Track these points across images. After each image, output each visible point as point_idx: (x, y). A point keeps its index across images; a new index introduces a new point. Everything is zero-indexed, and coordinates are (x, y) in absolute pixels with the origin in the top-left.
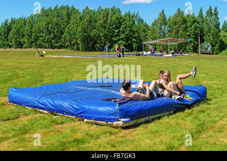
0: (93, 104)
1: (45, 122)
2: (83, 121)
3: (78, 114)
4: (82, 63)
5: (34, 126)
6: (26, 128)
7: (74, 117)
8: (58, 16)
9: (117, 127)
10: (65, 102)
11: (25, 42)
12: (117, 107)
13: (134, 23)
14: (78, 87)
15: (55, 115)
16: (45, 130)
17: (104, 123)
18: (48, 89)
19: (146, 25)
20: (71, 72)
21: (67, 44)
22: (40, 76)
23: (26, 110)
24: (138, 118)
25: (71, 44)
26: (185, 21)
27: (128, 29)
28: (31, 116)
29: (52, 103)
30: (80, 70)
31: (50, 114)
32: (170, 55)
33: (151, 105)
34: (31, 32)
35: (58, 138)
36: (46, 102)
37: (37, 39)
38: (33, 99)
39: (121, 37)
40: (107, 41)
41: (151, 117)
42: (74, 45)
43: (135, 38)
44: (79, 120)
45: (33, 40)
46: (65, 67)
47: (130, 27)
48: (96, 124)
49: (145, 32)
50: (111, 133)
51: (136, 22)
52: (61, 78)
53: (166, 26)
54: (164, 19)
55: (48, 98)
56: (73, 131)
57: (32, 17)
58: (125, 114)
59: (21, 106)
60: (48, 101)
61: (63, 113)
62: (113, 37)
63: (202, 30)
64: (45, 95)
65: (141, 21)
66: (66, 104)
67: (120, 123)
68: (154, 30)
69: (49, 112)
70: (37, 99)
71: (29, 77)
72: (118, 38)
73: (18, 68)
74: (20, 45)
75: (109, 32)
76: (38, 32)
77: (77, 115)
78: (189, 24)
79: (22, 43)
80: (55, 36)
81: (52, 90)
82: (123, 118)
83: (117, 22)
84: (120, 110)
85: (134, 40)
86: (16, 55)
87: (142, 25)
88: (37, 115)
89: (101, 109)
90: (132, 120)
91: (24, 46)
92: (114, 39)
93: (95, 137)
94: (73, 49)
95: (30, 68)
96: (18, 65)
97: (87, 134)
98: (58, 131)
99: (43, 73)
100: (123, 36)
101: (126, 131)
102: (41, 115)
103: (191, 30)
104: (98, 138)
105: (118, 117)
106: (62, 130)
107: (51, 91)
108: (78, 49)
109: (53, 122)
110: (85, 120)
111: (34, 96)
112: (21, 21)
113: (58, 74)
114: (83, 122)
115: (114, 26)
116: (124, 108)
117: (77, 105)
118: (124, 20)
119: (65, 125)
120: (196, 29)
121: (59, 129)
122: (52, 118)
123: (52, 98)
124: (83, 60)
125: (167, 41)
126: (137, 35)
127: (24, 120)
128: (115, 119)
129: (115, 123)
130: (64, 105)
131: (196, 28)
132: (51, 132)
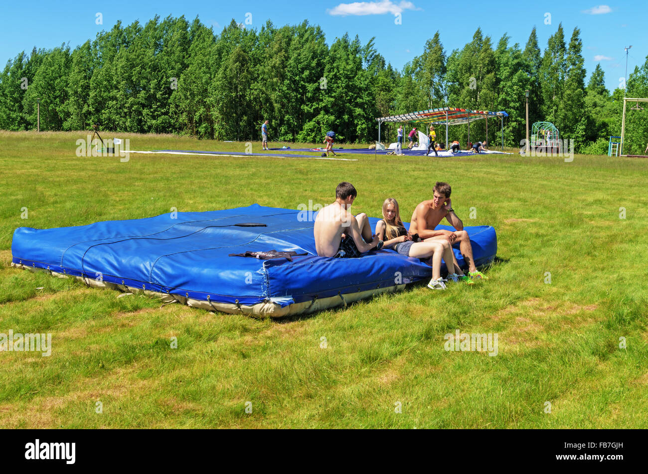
0: (208, 265)
1: (94, 306)
2: (186, 304)
3: (174, 289)
4: (213, 172)
5: (68, 313)
6: (49, 318)
7: (165, 296)
8: (156, 45)
9: (260, 317)
10: (144, 260)
11: (68, 114)
12: (263, 270)
13: (359, 67)
14: (182, 228)
15: (122, 291)
16: (93, 323)
17: (233, 307)
18: (109, 232)
19: (391, 73)
20: (181, 193)
21: (180, 120)
22: (99, 201)
23: (53, 280)
24: (313, 298)
25: (191, 120)
26: (493, 65)
27: (342, 83)
28: (65, 293)
29: (115, 264)
30: (204, 187)
31: (109, 290)
32: (449, 153)
33: (348, 267)
34: (86, 88)
35: (119, 339)
36: (100, 259)
37: (100, 105)
38: (70, 252)
39: (322, 104)
40: (287, 112)
41: (347, 297)
42: (200, 122)
43: (361, 106)
44: (178, 302)
45: (91, 109)
46: (168, 180)
47: (347, 77)
48: (216, 311)
49: (389, 90)
50: (245, 330)
51: (365, 65)
52: (152, 207)
53: (445, 76)
54: (440, 59)
55: (105, 251)
56: (158, 324)
57: (89, 48)
58: (280, 286)
59: (41, 271)
60: (105, 258)
61: (140, 287)
62: (302, 102)
63: (536, 88)
64: (100, 245)
65: (378, 61)
66: (146, 266)
67: (269, 307)
68: (411, 86)
69: (108, 286)
70: (81, 254)
71: (68, 205)
72: (315, 105)
73: (44, 181)
74: (55, 122)
75: (293, 90)
76: (106, 86)
77: (171, 291)
78: (505, 72)
79: (62, 115)
80: (151, 98)
81: (118, 233)
82: (277, 296)
83: (314, 64)
84: (270, 277)
85: (358, 111)
86: (42, 149)
87: (381, 73)
88: (79, 292)
89: (226, 275)
90: (298, 300)
91: (66, 125)
92: (305, 108)
93: (205, 336)
94: (197, 132)
95: (76, 182)
96: (45, 173)
97: (188, 331)
98: (123, 326)
99: (106, 195)
100: (327, 100)
101: (282, 327)
102: (88, 291)
103: (511, 87)
104: (213, 338)
105: (265, 293)
106: (131, 324)
107: (116, 235)
108: (210, 134)
109: (113, 305)
110: (191, 302)
111: (74, 246)
112: (58, 57)
113: (147, 197)
114: (185, 307)
115: (307, 73)
116: (279, 272)
117: (172, 266)
118: (333, 59)
119: (141, 313)
120: (523, 87)
121: (127, 322)
122: (114, 297)
123: (115, 251)
124: (217, 162)
125: (441, 116)
126: (366, 98)
127: (47, 301)
128: (256, 298)
129: (257, 308)
130: (142, 266)
131: (523, 82)
132: (104, 326)
